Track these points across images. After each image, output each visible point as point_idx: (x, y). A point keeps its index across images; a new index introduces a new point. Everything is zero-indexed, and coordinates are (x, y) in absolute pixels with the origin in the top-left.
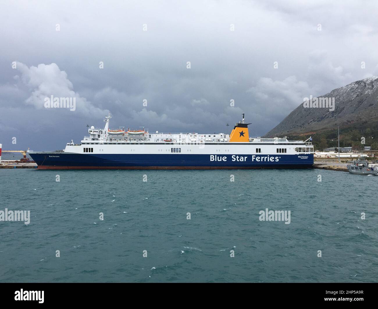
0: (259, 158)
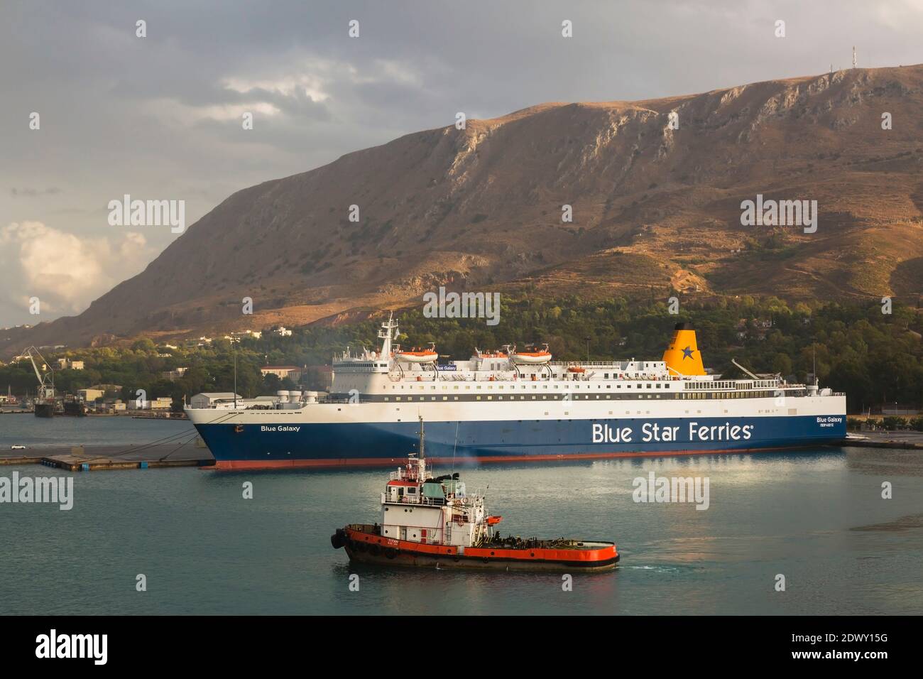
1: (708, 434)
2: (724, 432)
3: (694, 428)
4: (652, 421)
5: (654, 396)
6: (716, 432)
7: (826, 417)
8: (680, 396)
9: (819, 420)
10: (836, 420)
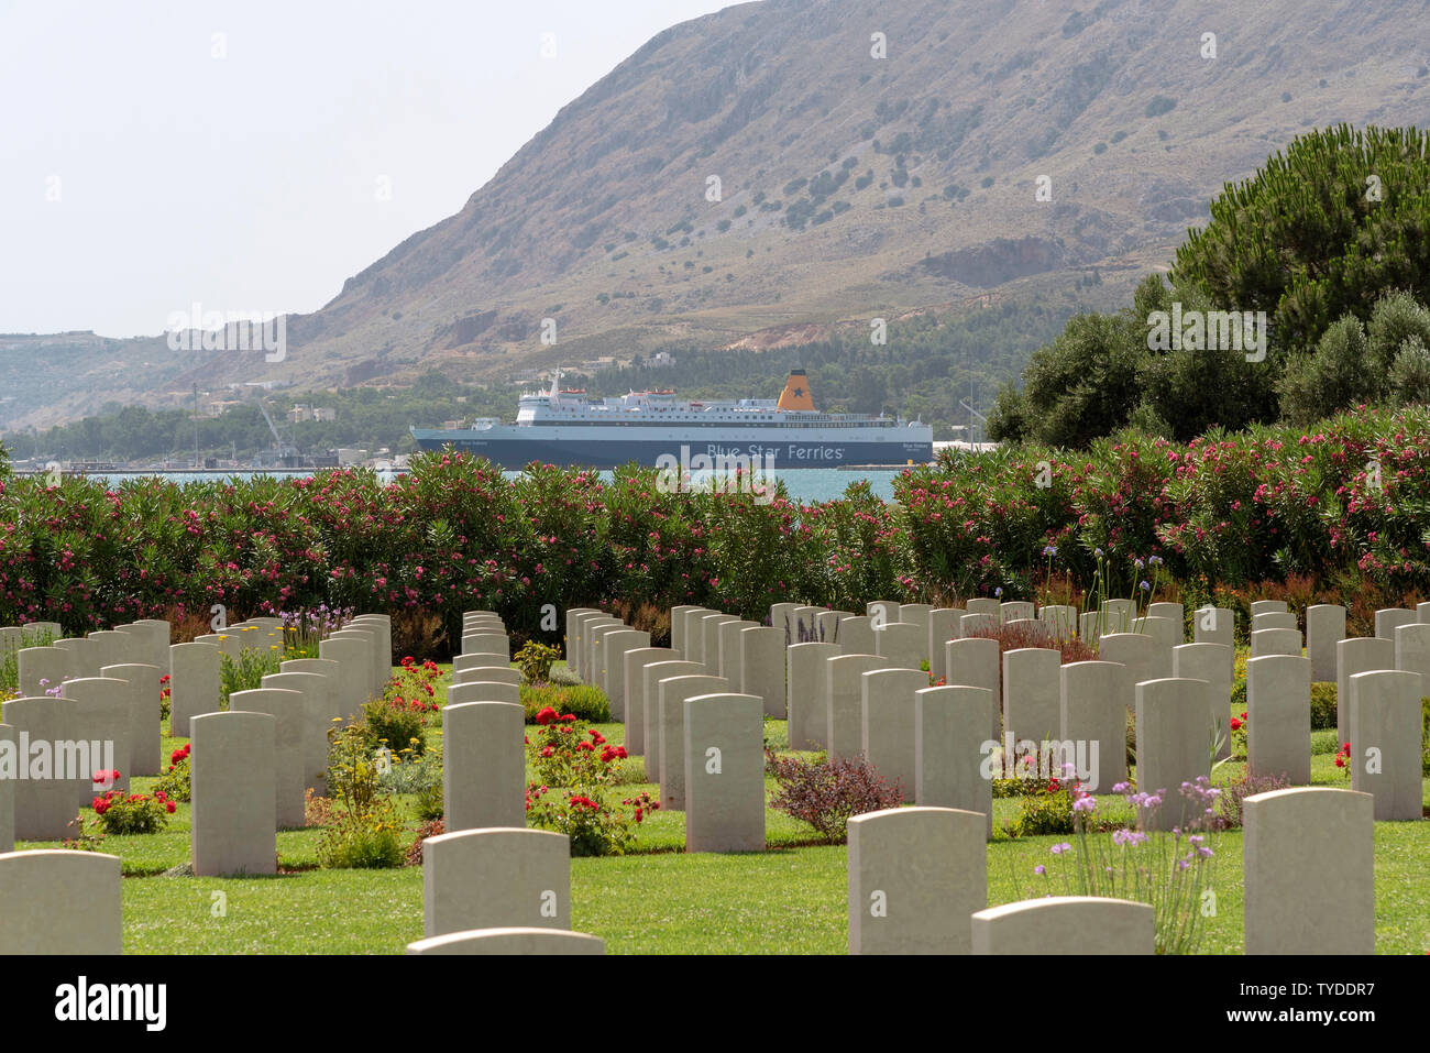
0: (804, 451)
1: (805, 454)
2: (819, 453)
3: (793, 449)
4: (758, 444)
5: (759, 425)
6: (812, 453)
7: (913, 443)
8: (782, 425)
9: (905, 446)
10: (921, 446)
